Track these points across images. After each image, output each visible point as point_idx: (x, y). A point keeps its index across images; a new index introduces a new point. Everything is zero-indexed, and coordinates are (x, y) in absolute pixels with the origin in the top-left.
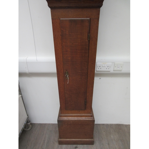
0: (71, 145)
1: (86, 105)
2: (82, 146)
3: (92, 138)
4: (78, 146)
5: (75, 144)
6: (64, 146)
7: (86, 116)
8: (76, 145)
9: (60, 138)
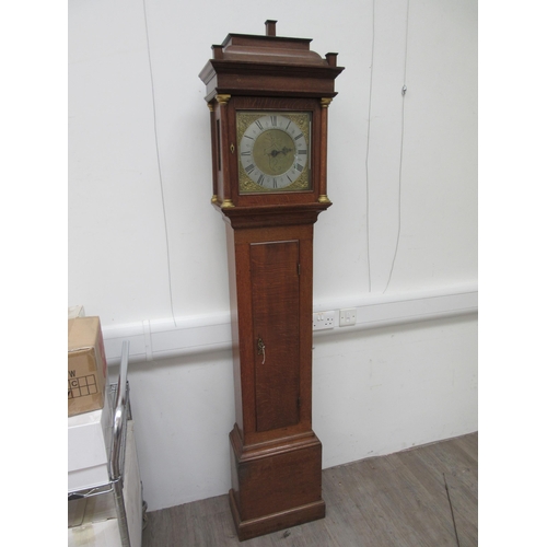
0: (272, 535)
1: (298, 408)
2: (299, 527)
3: (320, 498)
4: (290, 530)
5: (280, 529)
6: (255, 541)
7: (301, 438)
8: (284, 531)
9: (243, 520)
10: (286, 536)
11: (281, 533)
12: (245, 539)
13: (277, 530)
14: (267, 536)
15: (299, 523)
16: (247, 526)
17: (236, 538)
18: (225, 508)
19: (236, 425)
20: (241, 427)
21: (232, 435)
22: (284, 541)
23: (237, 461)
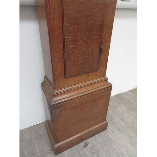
0: (77, 146)
3: (105, 120)
4: (88, 140)
5: (82, 142)
8: (84, 142)
9: (57, 143)
10: (86, 145)
11: (82, 144)
12: (59, 153)
13: (80, 143)
14: (74, 148)
15: (93, 135)
16: (60, 146)
17: (53, 153)
18: (43, 131)
19: (46, 77)
20: (51, 78)
21: (43, 85)
22: (85, 150)
23: (49, 104)
